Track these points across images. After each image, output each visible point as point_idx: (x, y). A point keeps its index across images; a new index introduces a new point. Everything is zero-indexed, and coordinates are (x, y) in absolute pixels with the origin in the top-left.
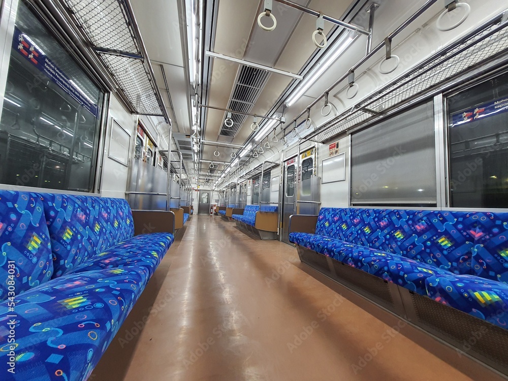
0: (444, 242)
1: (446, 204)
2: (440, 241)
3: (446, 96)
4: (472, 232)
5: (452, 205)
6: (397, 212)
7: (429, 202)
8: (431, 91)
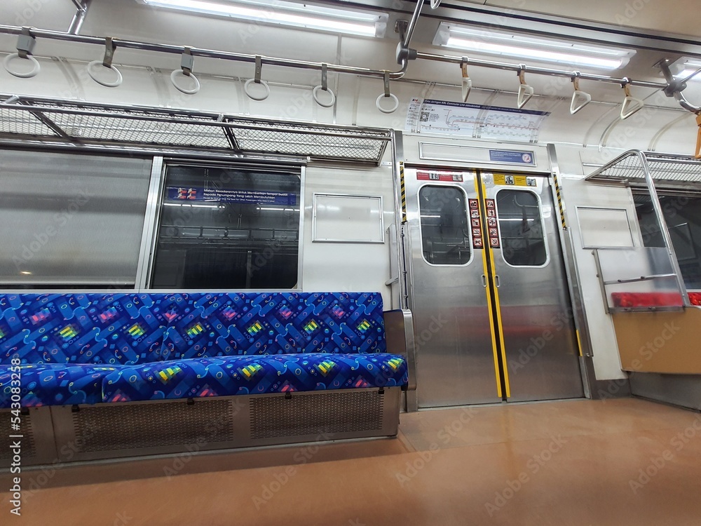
0: (136, 331)
1: (146, 284)
2: (130, 331)
3: (167, 163)
4: (167, 314)
5: (152, 287)
6: (71, 297)
7: (126, 283)
8: (152, 147)
